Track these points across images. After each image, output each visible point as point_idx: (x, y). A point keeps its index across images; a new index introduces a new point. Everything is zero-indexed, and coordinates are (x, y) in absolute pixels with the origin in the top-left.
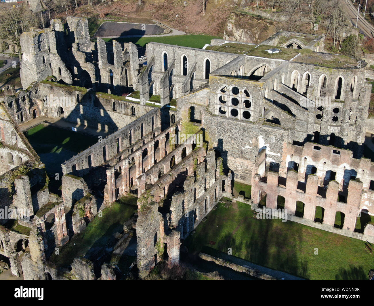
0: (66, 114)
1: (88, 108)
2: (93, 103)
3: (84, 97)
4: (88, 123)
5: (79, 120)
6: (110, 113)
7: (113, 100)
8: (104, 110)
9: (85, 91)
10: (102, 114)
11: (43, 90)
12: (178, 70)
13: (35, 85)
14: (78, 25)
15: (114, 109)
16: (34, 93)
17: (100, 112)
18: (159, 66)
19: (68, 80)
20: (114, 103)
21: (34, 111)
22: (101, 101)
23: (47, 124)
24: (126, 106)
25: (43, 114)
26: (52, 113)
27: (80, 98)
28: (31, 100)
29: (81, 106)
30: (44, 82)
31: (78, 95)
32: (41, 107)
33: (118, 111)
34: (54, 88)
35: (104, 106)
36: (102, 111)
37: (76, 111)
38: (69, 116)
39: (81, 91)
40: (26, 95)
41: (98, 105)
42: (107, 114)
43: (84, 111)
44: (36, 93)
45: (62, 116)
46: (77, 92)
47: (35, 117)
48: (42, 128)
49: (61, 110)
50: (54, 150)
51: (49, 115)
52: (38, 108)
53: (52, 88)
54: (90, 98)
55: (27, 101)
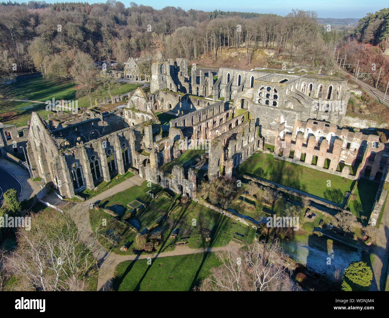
0: (173, 107)
1: (184, 104)
2: (187, 101)
3: (183, 98)
4: (183, 112)
5: (179, 111)
6: (195, 107)
7: (198, 99)
8: (193, 105)
9: (183, 94)
10: (191, 108)
11: (162, 95)
12: (236, 83)
13: (158, 92)
14: (182, 62)
15: (198, 105)
16: (156, 96)
17: (190, 106)
18: (225, 81)
19: (175, 90)
20: (199, 101)
21: (156, 106)
22: (191, 100)
23: (162, 112)
24: (205, 102)
25: (160, 108)
26: (165, 107)
27: (181, 98)
28: (155, 99)
29: (181, 103)
30: (162, 90)
31: (180, 97)
32: (160, 104)
33: (200, 105)
34: (167, 93)
35: (193, 103)
36: (191, 105)
37: (178, 106)
38: (174, 109)
39: (181, 95)
40: (153, 96)
41: (190, 102)
42: (194, 107)
43: (182, 106)
44: (158, 96)
45: (170, 109)
46: (179, 95)
47: (156, 109)
48: (160, 114)
49: (170, 106)
50: (165, 124)
51: (164, 109)
52: (158, 104)
53: (166, 93)
54: (186, 98)
55: (153, 100)
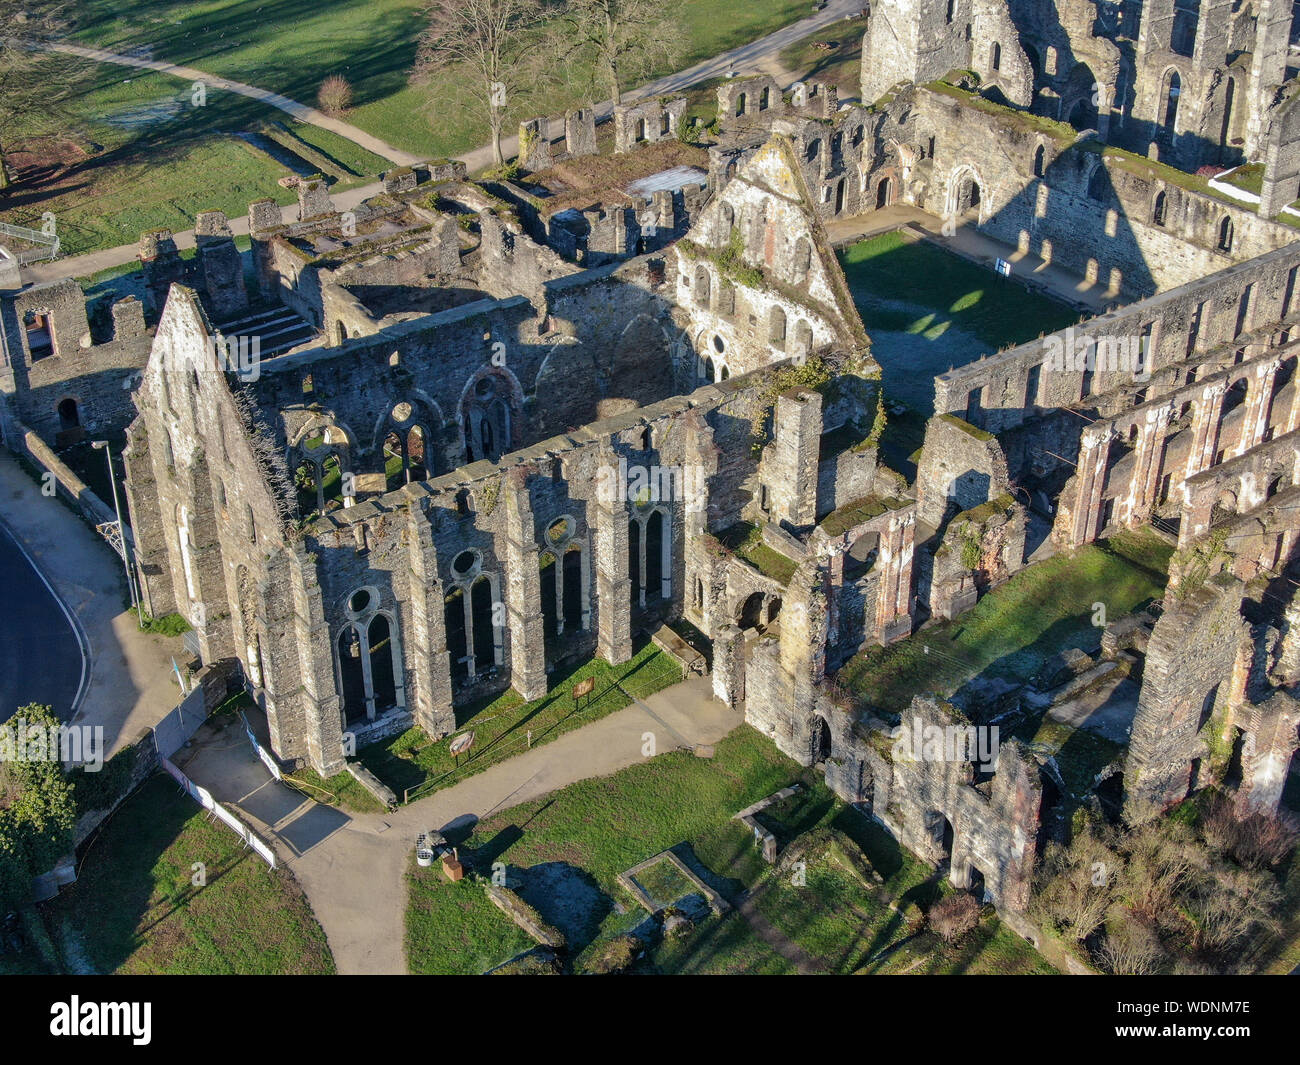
0: (987, 209)
1: (1065, 199)
2: (1085, 185)
3: (1060, 160)
4: (1054, 252)
5: (1024, 237)
6: (1138, 228)
7: (1161, 185)
8: (1121, 215)
9: (1068, 136)
10: (1110, 230)
11: (928, 117)
13: (904, 95)
15: (1158, 219)
16: (894, 120)
17: (1102, 217)
19: (1017, 92)
20: (1162, 195)
21: (883, 185)
22: (1117, 180)
23: (914, 235)
24: (1202, 212)
25: (909, 199)
26: (940, 199)
27: (1046, 160)
28: (879, 143)
29: (1043, 189)
30: (936, 88)
31: (1041, 149)
32: (906, 175)
33: (1169, 226)
34: (966, 112)
35: (1124, 203)
36: (1112, 216)
37: (1022, 202)
38: (994, 219)
39: (1056, 136)
40: (869, 123)
41: (1101, 191)
42: (1129, 229)
43: (1049, 208)
44: (902, 120)
45: (972, 212)
46: (1040, 139)
47: (881, 202)
48: (895, 243)
49: (973, 196)
50: (920, 326)
51: (930, 206)
52: (898, 175)
53: (957, 112)
54: (1081, 164)
55: (867, 145)
